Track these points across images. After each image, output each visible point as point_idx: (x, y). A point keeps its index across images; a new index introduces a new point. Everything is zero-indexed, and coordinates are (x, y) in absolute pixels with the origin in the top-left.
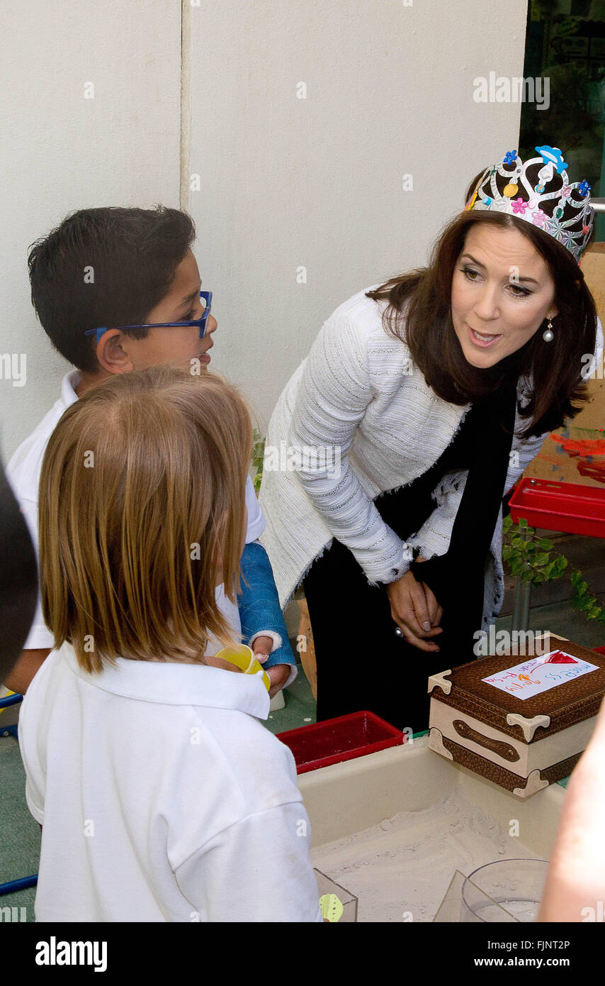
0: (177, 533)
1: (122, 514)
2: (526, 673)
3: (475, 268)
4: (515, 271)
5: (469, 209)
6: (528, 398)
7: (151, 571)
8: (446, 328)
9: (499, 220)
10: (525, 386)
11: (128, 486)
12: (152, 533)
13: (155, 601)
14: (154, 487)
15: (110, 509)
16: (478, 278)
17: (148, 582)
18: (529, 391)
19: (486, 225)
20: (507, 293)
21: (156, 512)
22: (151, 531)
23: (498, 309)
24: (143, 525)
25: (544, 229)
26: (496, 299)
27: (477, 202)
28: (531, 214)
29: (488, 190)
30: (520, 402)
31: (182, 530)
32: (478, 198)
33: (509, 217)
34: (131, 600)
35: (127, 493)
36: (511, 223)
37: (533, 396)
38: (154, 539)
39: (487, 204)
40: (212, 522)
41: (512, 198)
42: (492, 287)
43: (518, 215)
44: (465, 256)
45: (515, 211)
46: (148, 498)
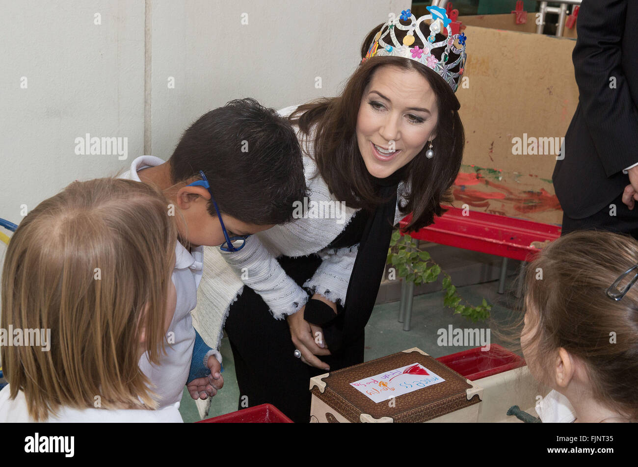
0: (104, 324)
1: (59, 309)
2: (384, 381)
3: (381, 101)
4: (414, 102)
5: (373, 56)
6: (406, 199)
7: (83, 351)
8: (352, 148)
9: (401, 63)
10: (404, 189)
11: (64, 289)
12: (83, 326)
13: (86, 375)
14: (84, 290)
15: (50, 306)
16: (381, 108)
17: (80, 361)
18: (407, 193)
19: (391, 67)
20: (405, 120)
21: (86, 310)
22: (82, 323)
23: (399, 132)
24: (76, 319)
25: (435, 70)
26: (399, 124)
27: (379, 50)
28: (427, 59)
29: (388, 40)
30: (400, 202)
31: (108, 323)
32: (380, 47)
33: (409, 61)
34: (67, 372)
35: (63, 294)
36: (411, 65)
37: (411, 198)
38: (84, 328)
39: (390, 51)
40: (133, 315)
41: (410, 46)
42: (395, 115)
43: (416, 59)
44: (372, 92)
45: (414, 56)
46: (79, 300)
